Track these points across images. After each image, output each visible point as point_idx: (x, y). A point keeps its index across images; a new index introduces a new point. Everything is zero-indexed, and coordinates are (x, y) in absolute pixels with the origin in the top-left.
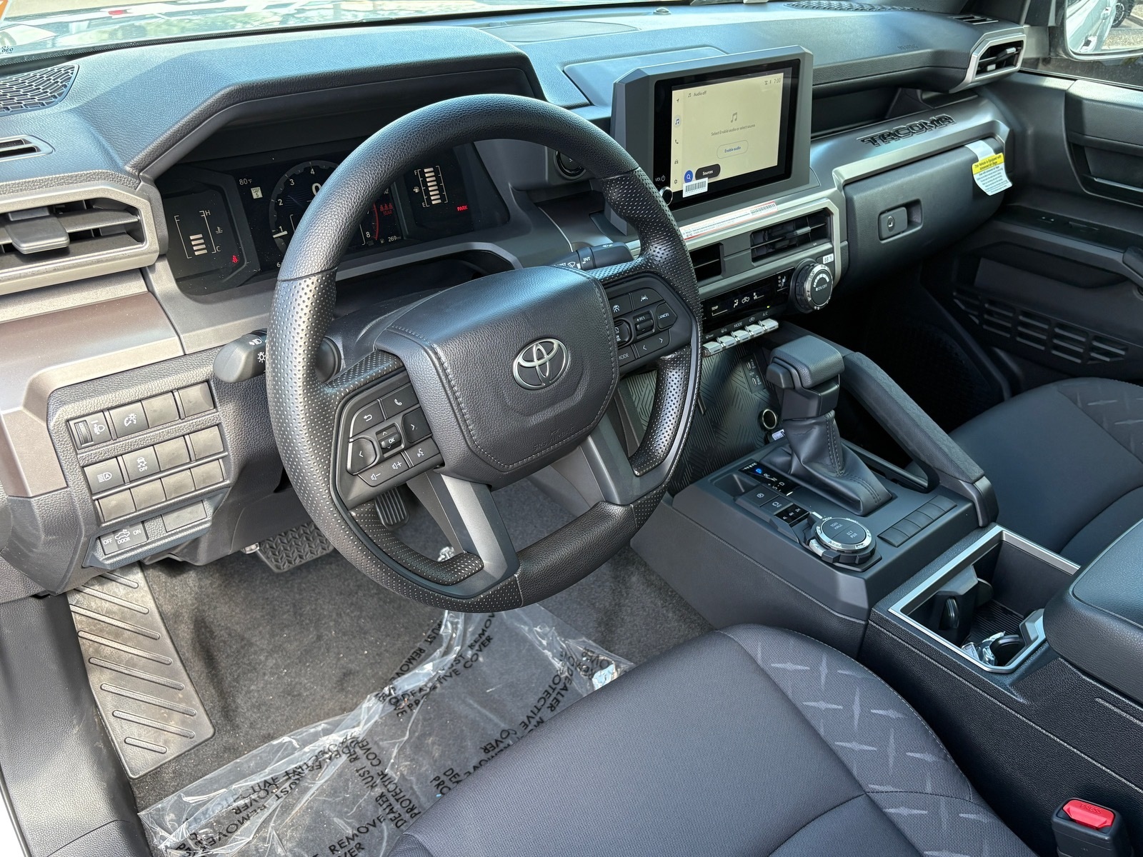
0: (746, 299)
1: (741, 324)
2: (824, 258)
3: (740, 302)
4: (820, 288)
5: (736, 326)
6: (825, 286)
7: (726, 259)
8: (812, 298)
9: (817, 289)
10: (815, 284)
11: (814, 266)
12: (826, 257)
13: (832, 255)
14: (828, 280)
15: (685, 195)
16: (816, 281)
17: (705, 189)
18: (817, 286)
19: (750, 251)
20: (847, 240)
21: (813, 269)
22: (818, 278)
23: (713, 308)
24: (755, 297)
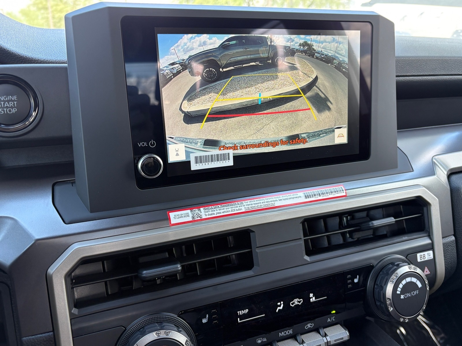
0: (296, 302)
1: (291, 332)
2: (418, 255)
3: (286, 305)
4: (408, 295)
5: (281, 334)
6: (416, 292)
7: (258, 250)
8: (395, 307)
9: (402, 297)
10: (399, 289)
11: (398, 266)
12: (422, 254)
13: (431, 252)
14: (420, 285)
15: (194, 167)
16: (401, 286)
17: (230, 163)
18: (402, 292)
19: (302, 242)
20: (454, 235)
21: (396, 270)
22: (404, 282)
23: (240, 313)
24: (313, 300)
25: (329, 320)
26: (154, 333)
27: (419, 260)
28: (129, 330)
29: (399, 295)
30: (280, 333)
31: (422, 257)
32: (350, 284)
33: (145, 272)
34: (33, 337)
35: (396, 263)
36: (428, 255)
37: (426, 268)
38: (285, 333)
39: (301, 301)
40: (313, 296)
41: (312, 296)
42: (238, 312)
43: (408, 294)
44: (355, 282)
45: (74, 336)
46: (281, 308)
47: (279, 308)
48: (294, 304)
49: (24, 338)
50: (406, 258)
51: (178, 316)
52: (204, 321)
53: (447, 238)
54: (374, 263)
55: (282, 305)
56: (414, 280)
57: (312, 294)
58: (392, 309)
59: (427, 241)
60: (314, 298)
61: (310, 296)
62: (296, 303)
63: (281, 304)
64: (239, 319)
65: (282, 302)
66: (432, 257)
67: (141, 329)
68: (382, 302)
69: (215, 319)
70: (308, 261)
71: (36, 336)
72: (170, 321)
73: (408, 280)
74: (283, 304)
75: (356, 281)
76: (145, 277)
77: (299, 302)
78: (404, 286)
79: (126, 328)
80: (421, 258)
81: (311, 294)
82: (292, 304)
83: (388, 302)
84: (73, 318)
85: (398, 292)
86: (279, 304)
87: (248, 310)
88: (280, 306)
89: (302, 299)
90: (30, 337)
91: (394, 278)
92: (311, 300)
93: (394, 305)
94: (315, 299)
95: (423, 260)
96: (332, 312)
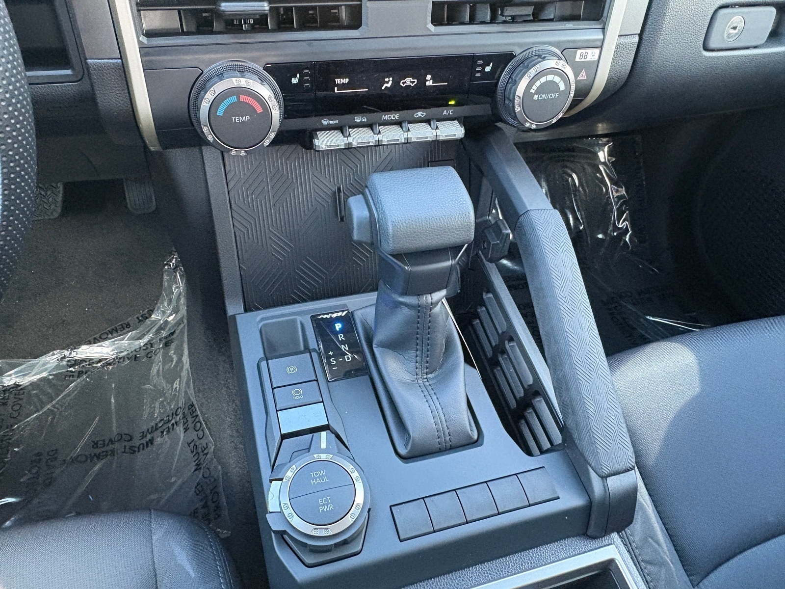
25: (445, 113)
26: (234, 79)
27: (577, 59)
28: (206, 74)
29: (533, 94)
30: (383, 116)
31: (584, 56)
32: (478, 72)
33: (223, 4)
34: (100, 61)
35: (543, 56)
36: (592, 55)
37: (584, 71)
38: (390, 117)
39: (414, 82)
40: (431, 80)
41: (429, 79)
42: (336, 80)
43: (544, 95)
44: (486, 71)
45: (145, 68)
46: (389, 85)
47: (386, 85)
48: (405, 84)
49: (89, 60)
50: (561, 53)
51: (263, 69)
52: (295, 81)
53: (628, 37)
54: (517, 51)
55: (390, 83)
56: (557, 79)
57: (430, 76)
58: (519, 109)
59: (597, 36)
60: (431, 81)
61: (427, 79)
62: (408, 83)
63: (389, 81)
64: (336, 88)
65: (391, 79)
66: (596, 58)
67: (220, 75)
68: (510, 101)
69: (307, 81)
70: (432, 32)
71: (103, 61)
72: (254, 72)
73: (550, 78)
74: (392, 81)
75: (488, 69)
76: (224, 11)
77: (413, 82)
78: (542, 85)
79: (203, 71)
80: (581, 57)
81: (428, 76)
82: (403, 83)
83: (517, 101)
84: (142, 48)
85: (532, 91)
86: (387, 80)
87: (348, 79)
88: (388, 82)
89: (416, 80)
90: (96, 60)
91: (532, 72)
92: (427, 83)
93: (523, 105)
94: (433, 83)
95: (583, 60)
96: (450, 103)
